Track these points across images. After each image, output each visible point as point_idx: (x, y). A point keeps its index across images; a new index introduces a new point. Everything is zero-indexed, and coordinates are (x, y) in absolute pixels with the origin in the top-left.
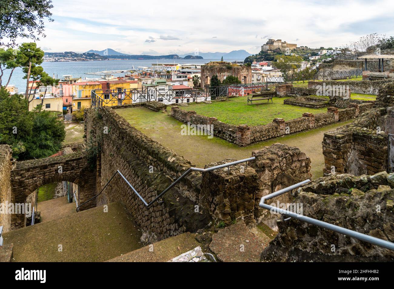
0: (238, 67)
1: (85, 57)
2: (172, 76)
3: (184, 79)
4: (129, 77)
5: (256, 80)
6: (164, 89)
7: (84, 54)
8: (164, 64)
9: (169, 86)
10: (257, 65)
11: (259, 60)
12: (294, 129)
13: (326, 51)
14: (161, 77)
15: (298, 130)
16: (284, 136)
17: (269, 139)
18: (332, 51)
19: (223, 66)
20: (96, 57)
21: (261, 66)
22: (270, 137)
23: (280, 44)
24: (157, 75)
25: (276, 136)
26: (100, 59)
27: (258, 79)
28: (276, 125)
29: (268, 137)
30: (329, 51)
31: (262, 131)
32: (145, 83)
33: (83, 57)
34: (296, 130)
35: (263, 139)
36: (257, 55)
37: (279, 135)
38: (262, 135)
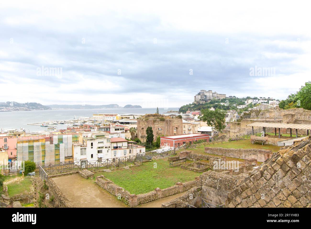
0: (170, 119)
1: (27, 106)
2: (111, 129)
3: (122, 131)
4: (71, 129)
5: (187, 130)
6: (103, 142)
7: (27, 104)
8: (104, 115)
9: (107, 139)
10: (190, 115)
11: (192, 109)
12: (168, 194)
13: (252, 100)
14: (100, 130)
15: (171, 194)
16: (160, 199)
17: (150, 201)
18: (257, 100)
19: (157, 118)
20: (39, 107)
21: (194, 115)
22: (151, 200)
23: (211, 94)
24: (96, 128)
25: (155, 199)
26: (43, 109)
27: (189, 129)
28: (155, 192)
29: (149, 201)
30: (254, 100)
31: (145, 197)
32: (85, 136)
33: (26, 107)
34: (169, 195)
35: (146, 202)
36: (190, 105)
37: (157, 199)
38: (145, 200)
